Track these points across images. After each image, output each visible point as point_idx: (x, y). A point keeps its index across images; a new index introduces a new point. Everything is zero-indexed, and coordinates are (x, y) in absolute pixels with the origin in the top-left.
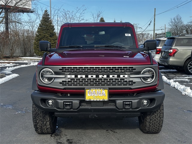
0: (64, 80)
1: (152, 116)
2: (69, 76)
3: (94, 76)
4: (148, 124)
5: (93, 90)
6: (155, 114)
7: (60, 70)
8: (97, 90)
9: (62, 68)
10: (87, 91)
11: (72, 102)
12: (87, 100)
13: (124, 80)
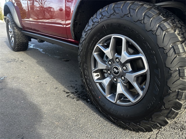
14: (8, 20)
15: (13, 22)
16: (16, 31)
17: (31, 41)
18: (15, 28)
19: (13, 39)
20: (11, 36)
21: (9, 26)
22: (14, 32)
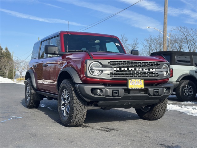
0: (111, 72)
1: (161, 104)
2: (115, 69)
3: (133, 69)
4: (157, 110)
5: (133, 80)
6: (163, 102)
7: (108, 63)
8: (137, 80)
9: (111, 61)
10: (130, 81)
11: (118, 90)
12: (130, 88)
13: (153, 72)
14: (28, 83)
15: (31, 85)
16: (33, 91)
17: (43, 100)
18: (32, 89)
19: (29, 98)
20: (27, 95)
21: (28, 88)
22: (31, 92)
